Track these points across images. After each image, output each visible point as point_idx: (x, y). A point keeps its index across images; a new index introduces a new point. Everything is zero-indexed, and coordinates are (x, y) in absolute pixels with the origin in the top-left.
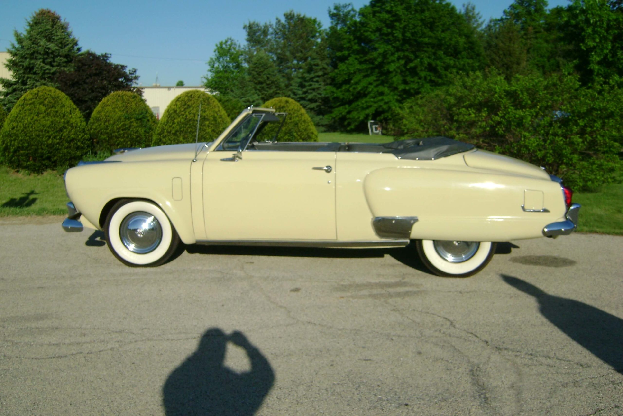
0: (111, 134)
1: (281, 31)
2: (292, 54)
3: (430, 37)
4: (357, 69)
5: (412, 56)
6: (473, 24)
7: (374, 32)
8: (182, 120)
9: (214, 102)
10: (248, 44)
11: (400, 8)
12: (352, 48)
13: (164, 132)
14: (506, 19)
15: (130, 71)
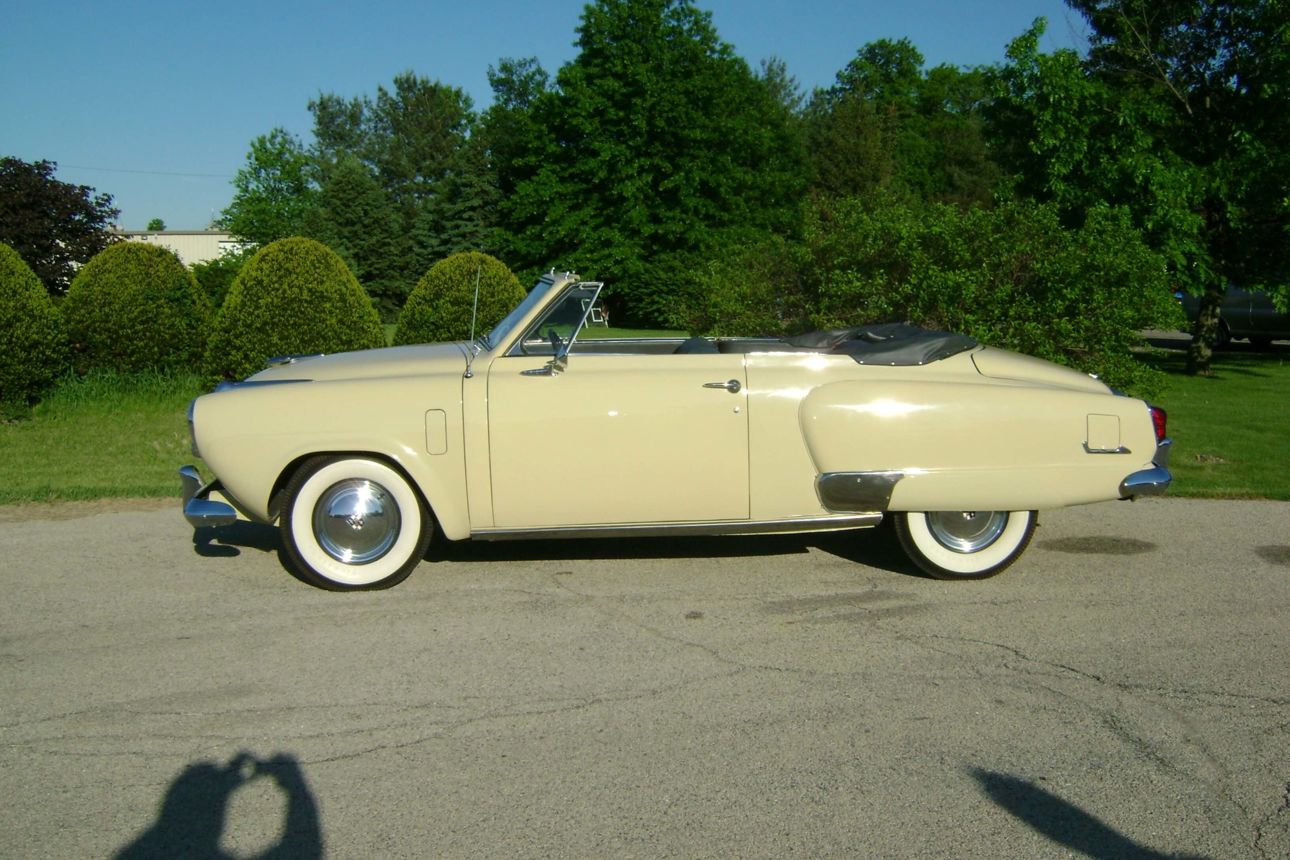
0: (116, 332)
1: (388, 114)
2: (415, 162)
3: (704, 127)
4: (557, 193)
5: (667, 166)
6: (783, 100)
7: (591, 116)
8: (275, 300)
9: (337, 262)
10: (319, 142)
11: (642, 68)
12: (544, 149)
13: (236, 327)
14: (841, 90)
15: (96, 198)
